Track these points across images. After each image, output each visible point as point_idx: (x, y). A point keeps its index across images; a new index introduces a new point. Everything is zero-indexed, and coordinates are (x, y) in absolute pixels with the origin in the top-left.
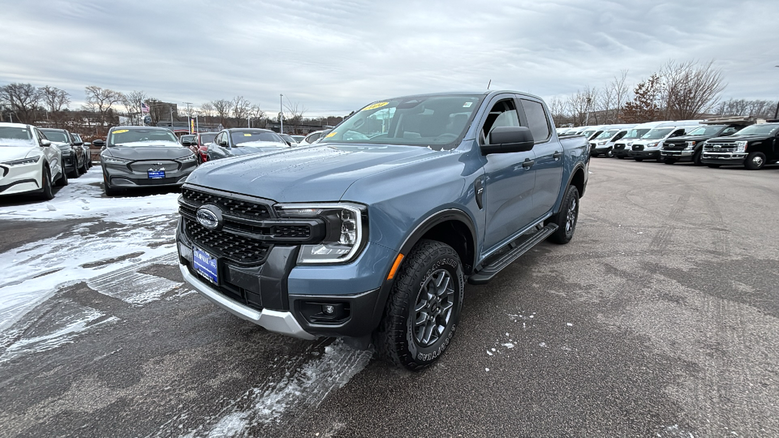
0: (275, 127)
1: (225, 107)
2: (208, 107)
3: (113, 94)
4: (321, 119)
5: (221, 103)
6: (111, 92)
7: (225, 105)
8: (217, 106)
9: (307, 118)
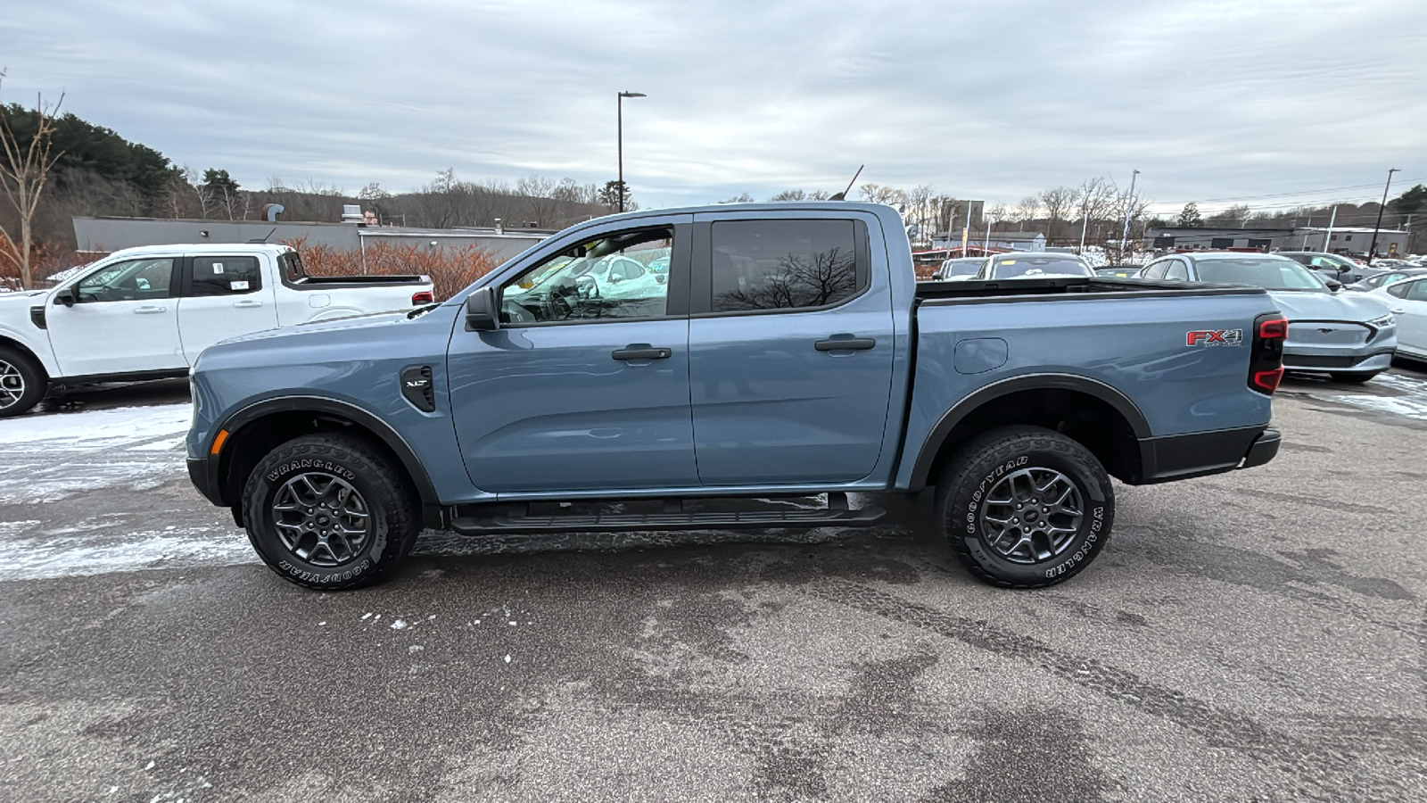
0: (1165, 235)
1: (1063, 202)
2: (1032, 203)
3: (891, 193)
4: (1305, 211)
5: (1057, 194)
6: (890, 191)
7: (1064, 198)
8: (1047, 201)
9: (1262, 211)
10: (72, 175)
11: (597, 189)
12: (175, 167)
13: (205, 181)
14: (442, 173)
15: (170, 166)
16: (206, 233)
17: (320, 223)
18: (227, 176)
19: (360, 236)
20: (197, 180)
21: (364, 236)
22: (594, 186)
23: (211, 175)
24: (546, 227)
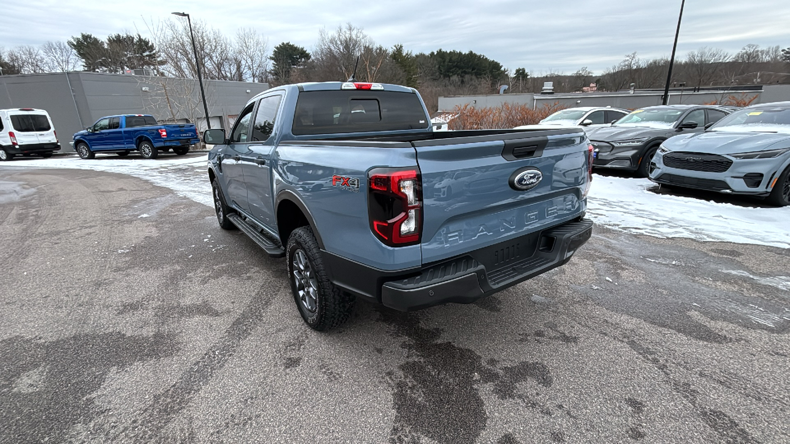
10: (467, 77)
11: (780, 49)
12: (505, 69)
13: (515, 74)
14: (628, 56)
15: (502, 69)
16: (475, 101)
17: (518, 94)
18: (525, 71)
19: (534, 99)
20: (512, 74)
21: (536, 99)
22: (778, 47)
23: (518, 71)
24: (721, 83)
